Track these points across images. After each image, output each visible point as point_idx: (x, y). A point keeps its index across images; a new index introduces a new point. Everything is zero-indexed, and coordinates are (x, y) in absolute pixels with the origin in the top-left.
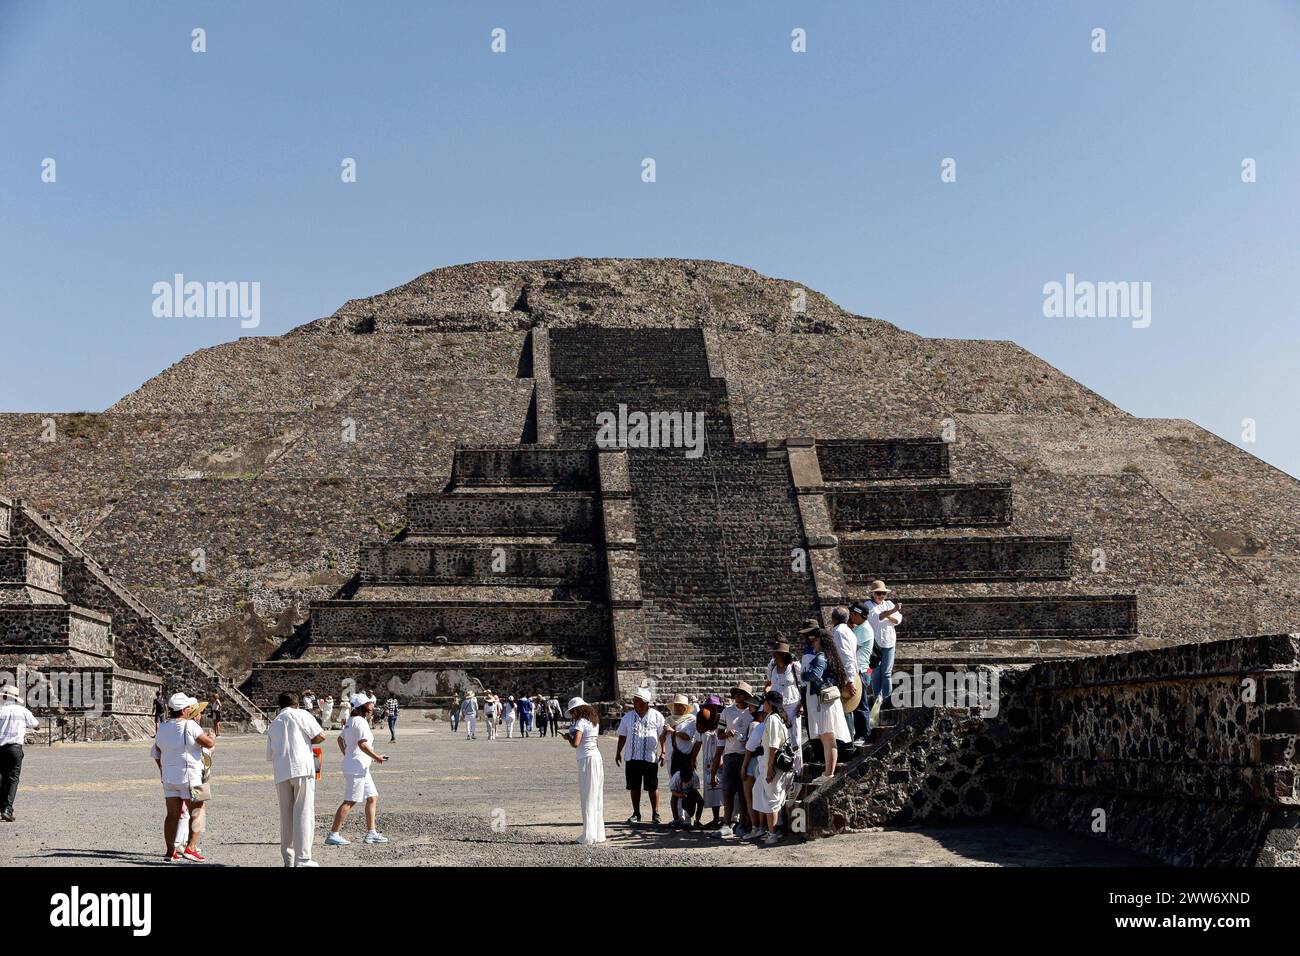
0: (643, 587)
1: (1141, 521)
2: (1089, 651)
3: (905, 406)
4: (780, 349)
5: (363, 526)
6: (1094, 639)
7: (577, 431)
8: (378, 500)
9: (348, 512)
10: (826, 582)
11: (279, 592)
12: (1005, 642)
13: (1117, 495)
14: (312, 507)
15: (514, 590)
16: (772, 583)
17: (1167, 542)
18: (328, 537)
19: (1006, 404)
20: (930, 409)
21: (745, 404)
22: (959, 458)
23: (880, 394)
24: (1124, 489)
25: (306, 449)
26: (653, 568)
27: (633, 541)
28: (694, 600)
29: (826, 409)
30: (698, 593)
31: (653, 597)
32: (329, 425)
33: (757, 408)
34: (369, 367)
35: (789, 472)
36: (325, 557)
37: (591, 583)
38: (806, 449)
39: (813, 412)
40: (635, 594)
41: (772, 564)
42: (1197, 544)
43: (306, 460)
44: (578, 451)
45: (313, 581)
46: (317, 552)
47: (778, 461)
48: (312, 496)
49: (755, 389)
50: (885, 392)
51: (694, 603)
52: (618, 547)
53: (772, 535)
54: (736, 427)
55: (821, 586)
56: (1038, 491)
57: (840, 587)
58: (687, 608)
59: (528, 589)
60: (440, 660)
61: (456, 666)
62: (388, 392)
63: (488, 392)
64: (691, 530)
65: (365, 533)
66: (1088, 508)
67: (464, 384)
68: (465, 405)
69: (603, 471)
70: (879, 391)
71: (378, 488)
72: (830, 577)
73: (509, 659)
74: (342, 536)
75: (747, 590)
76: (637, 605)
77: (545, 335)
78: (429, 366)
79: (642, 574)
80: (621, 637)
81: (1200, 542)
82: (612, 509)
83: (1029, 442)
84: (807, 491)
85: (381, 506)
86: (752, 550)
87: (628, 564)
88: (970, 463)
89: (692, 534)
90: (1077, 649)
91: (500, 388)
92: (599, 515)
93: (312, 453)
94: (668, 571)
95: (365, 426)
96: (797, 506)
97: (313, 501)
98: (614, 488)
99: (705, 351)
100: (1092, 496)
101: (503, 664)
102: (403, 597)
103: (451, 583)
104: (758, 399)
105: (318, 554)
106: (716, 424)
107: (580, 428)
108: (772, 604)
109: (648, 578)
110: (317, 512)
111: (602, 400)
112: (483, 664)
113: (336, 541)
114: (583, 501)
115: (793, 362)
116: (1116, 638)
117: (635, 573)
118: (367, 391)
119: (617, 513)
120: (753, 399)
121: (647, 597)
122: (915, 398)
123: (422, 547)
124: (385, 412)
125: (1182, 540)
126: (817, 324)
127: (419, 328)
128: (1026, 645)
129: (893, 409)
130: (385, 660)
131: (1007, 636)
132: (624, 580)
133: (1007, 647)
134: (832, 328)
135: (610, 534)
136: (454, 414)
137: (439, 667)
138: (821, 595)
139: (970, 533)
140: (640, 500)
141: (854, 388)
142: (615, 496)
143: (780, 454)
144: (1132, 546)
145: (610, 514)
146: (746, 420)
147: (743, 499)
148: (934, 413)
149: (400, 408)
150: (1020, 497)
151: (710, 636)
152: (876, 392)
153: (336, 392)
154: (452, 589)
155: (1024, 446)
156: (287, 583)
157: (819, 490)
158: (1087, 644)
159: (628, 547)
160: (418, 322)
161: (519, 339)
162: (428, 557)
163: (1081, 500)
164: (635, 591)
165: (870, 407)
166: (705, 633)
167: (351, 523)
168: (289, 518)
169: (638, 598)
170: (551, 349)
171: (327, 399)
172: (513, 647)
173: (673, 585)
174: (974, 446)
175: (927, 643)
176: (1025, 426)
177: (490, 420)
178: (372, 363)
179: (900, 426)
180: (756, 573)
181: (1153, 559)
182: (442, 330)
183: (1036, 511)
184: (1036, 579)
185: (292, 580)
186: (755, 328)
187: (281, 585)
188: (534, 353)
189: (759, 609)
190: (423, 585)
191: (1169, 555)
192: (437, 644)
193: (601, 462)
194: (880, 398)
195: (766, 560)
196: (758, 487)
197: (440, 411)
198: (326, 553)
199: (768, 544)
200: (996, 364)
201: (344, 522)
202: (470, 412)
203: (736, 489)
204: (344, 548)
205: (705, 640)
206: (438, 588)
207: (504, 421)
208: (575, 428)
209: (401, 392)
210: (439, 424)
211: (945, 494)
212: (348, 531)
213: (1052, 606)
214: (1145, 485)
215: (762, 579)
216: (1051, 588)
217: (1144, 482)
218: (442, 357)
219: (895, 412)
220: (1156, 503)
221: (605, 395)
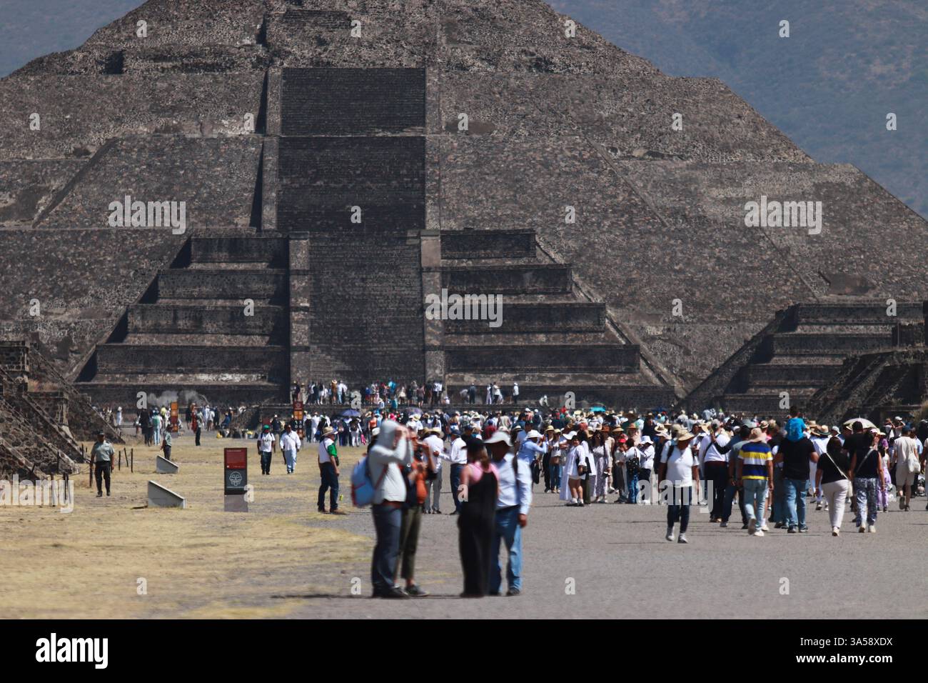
0: (311, 337)
1: (752, 269)
2: (604, 381)
3: (577, 163)
4: (496, 89)
5: (121, 271)
6: (610, 373)
7: (296, 188)
8: (133, 249)
9: (109, 259)
10: (431, 333)
11: (58, 324)
12: (551, 375)
13: (738, 245)
14: (80, 254)
15: (229, 337)
16: (397, 335)
17: (770, 287)
18: (94, 279)
19: (694, 147)
20: (597, 167)
21: (438, 163)
22: (614, 212)
23: (557, 152)
24: (744, 241)
25: (73, 203)
26: (318, 323)
27: (307, 305)
28: (344, 346)
29: (508, 166)
30: (346, 341)
31: (318, 344)
32: (91, 182)
33: (449, 165)
34: (120, 109)
35: (420, 255)
36: (92, 295)
37: (281, 332)
38: (434, 238)
39: (497, 169)
40: (305, 341)
41: (399, 321)
42: (794, 289)
43: (75, 212)
44: (276, 238)
45: (83, 316)
46: (86, 292)
47: (414, 246)
48: (80, 246)
49: (450, 147)
50: (561, 150)
51: (344, 348)
52: (298, 309)
53: (402, 301)
54: (428, 185)
55: (428, 337)
56: (672, 242)
57: (440, 339)
58: (339, 352)
59: (238, 336)
60: (180, 383)
61: (190, 387)
62: (139, 151)
63: (223, 151)
64: (347, 297)
65: (123, 276)
66: (710, 257)
67: (203, 143)
68: (203, 163)
69: (292, 254)
70: (557, 149)
71: (133, 239)
72: (434, 331)
73: (223, 383)
74: (105, 279)
75: (379, 339)
76: (307, 349)
77: (279, 76)
78: (173, 109)
79: (311, 328)
80: (295, 370)
81: (798, 287)
82: (295, 282)
83: (696, 189)
84: (429, 270)
85: (136, 253)
86: (386, 312)
87: (303, 321)
88: (622, 216)
89: (348, 300)
90: (597, 380)
91: (233, 146)
92: (287, 285)
93: (77, 206)
94: (329, 326)
95: (120, 182)
96: (421, 280)
97: (81, 249)
98: (298, 267)
99: (424, 94)
100: (717, 246)
101: (219, 386)
102: (156, 342)
103: (187, 332)
104: (451, 157)
105: (86, 294)
106: (411, 181)
107: (297, 185)
108: (394, 349)
109: (314, 331)
110: (85, 259)
111: (318, 159)
112: (207, 386)
113: (100, 283)
114: (277, 275)
115: (505, 103)
116: (625, 373)
117: (307, 328)
118: (122, 150)
119: (297, 284)
120: (447, 156)
121: (314, 343)
122: (587, 155)
123: (168, 308)
124: (137, 169)
125: (783, 285)
126: (538, 59)
127: (165, 65)
128: (563, 377)
129: (566, 166)
130: (145, 383)
131: (551, 371)
132: (300, 333)
133: (550, 378)
134: (551, 63)
135: (293, 300)
136: (194, 171)
137: (179, 389)
138: (428, 343)
139: (541, 298)
140: (315, 275)
141: (535, 146)
142: (298, 272)
143: (416, 242)
144: (740, 290)
145: (294, 285)
146: (437, 178)
147: (386, 275)
148: (601, 169)
149: (149, 166)
150: (655, 248)
151: (351, 370)
152: (554, 149)
153: (91, 134)
154: (188, 336)
155: (691, 192)
156: (63, 316)
157: (437, 269)
158: (605, 376)
159: (305, 309)
160: (164, 59)
161: (256, 78)
162: (172, 315)
163: (706, 250)
164: (306, 340)
165: (546, 164)
166: (347, 368)
167: (111, 268)
168: (63, 264)
169: (307, 344)
170: (284, 92)
171: (85, 142)
172: (227, 375)
173: (332, 336)
174: (629, 201)
175: (498, 375)
176: (698, 173)
177: (224, 176)
178: (121, 105)
179: (570, 181)
180: (386, 328)
181: (755, 301)
182: (185, 68)
183: (666, 260)
184: (580, 332)
185: (67, 314)
186: (479, 63)
187: (59, 318)
188: (269, 97)
189: (386, 352)
190: (169, 333)
191: (770, 298)
192: (178, 372)
193: (291, 247)
194: (556, 156)
195: (394, 319)
196: (397, 266)
197: (182, 168)
198: (93, 292)
199: (398, 308)
200: (696, 103)
201: (106, 267)
202: (208, 170)
203: (381, 268)
204: (107, 288)
205: (348, 372)
206: (179, 335)
207: (235, 178)
208: (293, 185)
209: (150, 150)
210: (182, 179)
211: (526, 271)
212: (109, 275)
213: (583, 352)
214: (763, 237)
215: (390, 332)
216: (590, 338)
217: (763, 235)
218: (184, 97)
219: (567, 169)
220: (769, 253)
221: (321, 154)
